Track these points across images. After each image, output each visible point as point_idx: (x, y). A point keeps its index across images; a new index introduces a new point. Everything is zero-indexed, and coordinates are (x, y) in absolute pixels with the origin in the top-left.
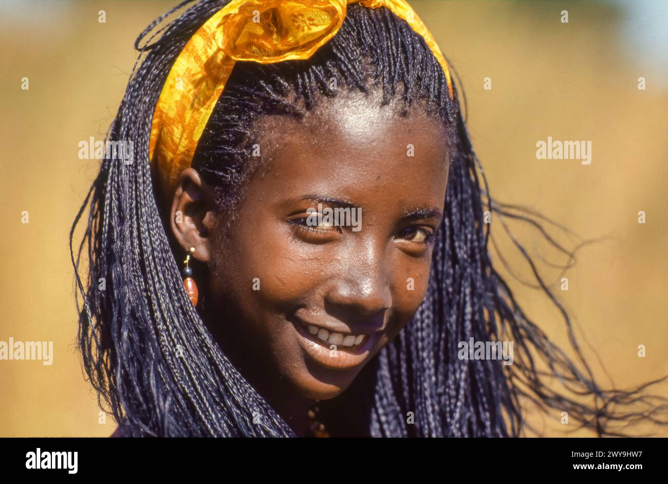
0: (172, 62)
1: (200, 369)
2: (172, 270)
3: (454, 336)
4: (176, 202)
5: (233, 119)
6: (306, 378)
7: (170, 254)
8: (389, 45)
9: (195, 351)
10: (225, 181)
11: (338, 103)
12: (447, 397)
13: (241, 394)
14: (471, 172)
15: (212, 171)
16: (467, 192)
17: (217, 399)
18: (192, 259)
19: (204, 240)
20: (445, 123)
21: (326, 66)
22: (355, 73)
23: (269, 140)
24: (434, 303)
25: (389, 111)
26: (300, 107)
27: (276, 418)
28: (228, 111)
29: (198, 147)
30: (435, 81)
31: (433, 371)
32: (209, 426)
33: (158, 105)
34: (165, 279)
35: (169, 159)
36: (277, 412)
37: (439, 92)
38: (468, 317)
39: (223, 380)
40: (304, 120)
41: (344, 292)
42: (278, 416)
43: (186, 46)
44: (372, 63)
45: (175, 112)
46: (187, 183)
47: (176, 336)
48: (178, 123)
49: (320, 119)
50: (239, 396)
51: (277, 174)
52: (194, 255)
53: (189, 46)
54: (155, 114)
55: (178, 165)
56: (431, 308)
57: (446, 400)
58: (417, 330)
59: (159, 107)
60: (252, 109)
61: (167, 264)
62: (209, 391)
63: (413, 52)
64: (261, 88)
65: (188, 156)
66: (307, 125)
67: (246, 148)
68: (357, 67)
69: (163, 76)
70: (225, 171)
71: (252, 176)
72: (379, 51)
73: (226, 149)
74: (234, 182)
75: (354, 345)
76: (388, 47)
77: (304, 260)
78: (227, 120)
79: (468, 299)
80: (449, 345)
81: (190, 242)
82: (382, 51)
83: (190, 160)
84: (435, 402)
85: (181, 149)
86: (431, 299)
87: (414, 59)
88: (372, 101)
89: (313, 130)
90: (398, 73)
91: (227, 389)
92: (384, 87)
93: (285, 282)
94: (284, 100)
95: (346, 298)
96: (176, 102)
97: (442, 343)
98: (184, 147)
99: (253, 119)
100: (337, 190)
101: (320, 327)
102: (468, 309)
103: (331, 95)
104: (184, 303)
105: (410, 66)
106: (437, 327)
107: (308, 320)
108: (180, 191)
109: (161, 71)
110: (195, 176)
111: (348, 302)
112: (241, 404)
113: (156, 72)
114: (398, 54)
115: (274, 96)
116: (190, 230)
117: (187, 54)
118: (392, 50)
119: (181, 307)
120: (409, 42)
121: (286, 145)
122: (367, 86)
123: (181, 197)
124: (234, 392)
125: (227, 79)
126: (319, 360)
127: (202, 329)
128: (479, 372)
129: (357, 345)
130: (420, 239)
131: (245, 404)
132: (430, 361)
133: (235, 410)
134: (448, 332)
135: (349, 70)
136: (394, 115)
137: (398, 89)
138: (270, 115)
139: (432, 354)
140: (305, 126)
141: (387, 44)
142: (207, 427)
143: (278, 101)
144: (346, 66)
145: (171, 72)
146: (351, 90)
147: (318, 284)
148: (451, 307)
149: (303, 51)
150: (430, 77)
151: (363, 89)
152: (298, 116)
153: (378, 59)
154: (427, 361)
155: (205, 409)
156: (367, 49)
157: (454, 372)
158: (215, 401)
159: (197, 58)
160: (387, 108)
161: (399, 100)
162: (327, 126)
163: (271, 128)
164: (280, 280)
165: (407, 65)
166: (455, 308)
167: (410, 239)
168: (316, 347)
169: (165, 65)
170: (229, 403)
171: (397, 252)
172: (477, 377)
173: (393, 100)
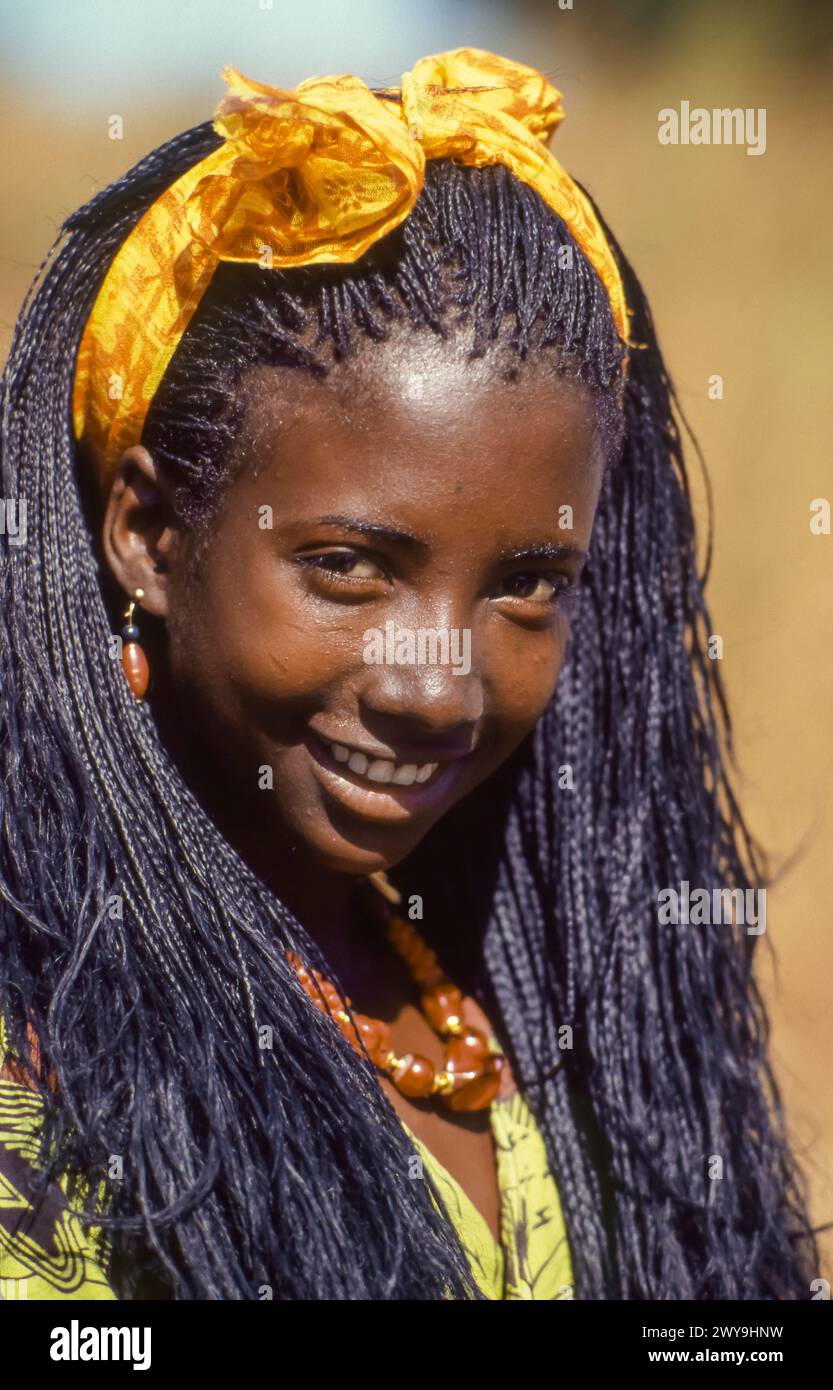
0: (113, 250)
1: (136, 814)
2: (99, 631)
3: (629, 755)
4: (112, 504)
5: (209, 366)
6: (328, 835)
7: (98, 599)
8: (495, 242)
9: (130, 782)
10: (193, 479)
11: (390, 351)
12: (613, 866)
13: (205, 864)
14: (673, 458)
15: (172, 457)
16: (662, 494)
17: (161, 871)
18: (139, 611)
19: (162, 577)
20: (593, 389)
21: (374, 282)
22: (425, 297)
23: (266, 412)
24: (596, 693)
25: (482, 369)
26: (324, 356)
27: (274, 907)
28: (200, 350)
29: (151, 410)
30: (577, 310)
31: (589, 816)
32: (141, 920)
33: (87, 328)
34: (85, 647)
35: (104, 426)
36: (277, 895)
37: (585, 333)
38: (655, 722)
39: (174, 836)
40: (330, 379)
41: (391, 690)
42: (279, 902)
43: (140, 224)
44: (460, 278)
45: (114, 345)
46: (132, 472)
47: (98, 754)
48: (121, 363)
49: (357, 380)
50: (200, 867)
51: (278, 474)
52: (141, 604)
53: (145, 223)
54: (83, 343)
55: (118, 439)
56: (591, 702)
57: (611, 871)
58: (565, 741)
59: (90, 331)
60: (241, 351)
61: (90, 619)
62: (148, 855)
63: (540, 256)
64: (257, 316)
65: (134, 425)
66: (335, 389)
67: (230, 422)
68: (429, 284)
69: (97, 277)
70: (194, 460)
71: (239, 473)
72: (472, 254)
73: (194, 421)
74: (208, 481)
75: (415, 782)
76: (492, 246)
77: (325, 630)
78: (197, 368)
79: (655, 688)
80: (620, 773)
81: (135, 579)
82: (479, 255)
83: (137, 432)
84: (589, 875)
85: (123, 412)
86: (591, 687)
87: (540, 268)
88: (453, 350)
89: (344, 400)
90: (506, 298)
91: (179, 855)
92: (476, 325)
93: (286, 667)
94: (296, 340)
95: (394, 702)
96: (116, 326)
97: (607, 768)
98: (128, 409)
99: (242, 370)
100: (383, 510)
101: (353, 749)
102: (655, 708)
103: (379, 337)
104: (116, 691)
105: (529, 286)
106: (601, 737)
107: (329, 732)
108: (119, 485)
109: (93, 266)
110: (146, 460)
111: (398, 709)
112: (203, 881)
113: (86, 268)
114: (508, 262)
115: (280, 331)
116: (137, 557)
117: (141, 237)
118: (499, 254)
119: (110, 699)
120: (533, 236)
121: (296, 422)
122: (446, 321)
123: (121, 496)
124: (191, 859)
125: (202, 293)
126: (348, 803)
127: (143, 741)
128: (672, 822)
129: (420, 784)
130: (543, 594)
131: (209, 880)
132: (584, 799)
133: (191, 891)
134: (617, 749)
135: (414, 290)
136: (493, 376)
137: (503, 328)
138: (274, 365)
139: (588, 786)
140: (330, 392)
141: (491, 241)
142: (138, 922)
143: (285, 343)
144: (409, 282)
145: (111, 270)
146: (416, 327)
147: (347, 673)
148: (625, 703)
149: (345, 246)
150: (567, 305)
151: (436, 328)
152: (319, 372)
153: (469, 270)
154: (578, 799)
155: (137, 889)
156: (452, 249)
157: (626, 822)
158: (157, 874)
159: (156, 249)
160: (479, 364)
161: (503, 350)
162: (368, 395)
163: (273, 391)
164: (277, 663)
165: (524, 281)
166: (632, 705)
167: (522, 596)
168: (342, 784)
169: (101, 257)
170: (182, 878)
171: (496, 619)
172: (667, 831)
173: (493, 349)
